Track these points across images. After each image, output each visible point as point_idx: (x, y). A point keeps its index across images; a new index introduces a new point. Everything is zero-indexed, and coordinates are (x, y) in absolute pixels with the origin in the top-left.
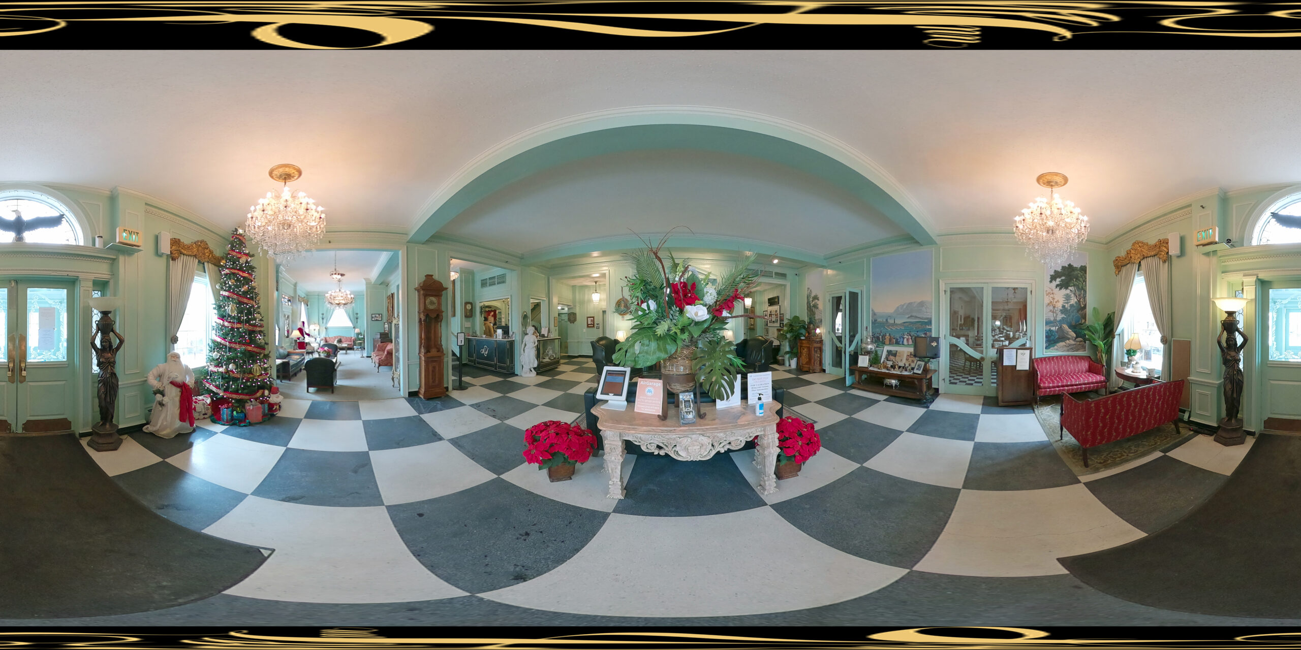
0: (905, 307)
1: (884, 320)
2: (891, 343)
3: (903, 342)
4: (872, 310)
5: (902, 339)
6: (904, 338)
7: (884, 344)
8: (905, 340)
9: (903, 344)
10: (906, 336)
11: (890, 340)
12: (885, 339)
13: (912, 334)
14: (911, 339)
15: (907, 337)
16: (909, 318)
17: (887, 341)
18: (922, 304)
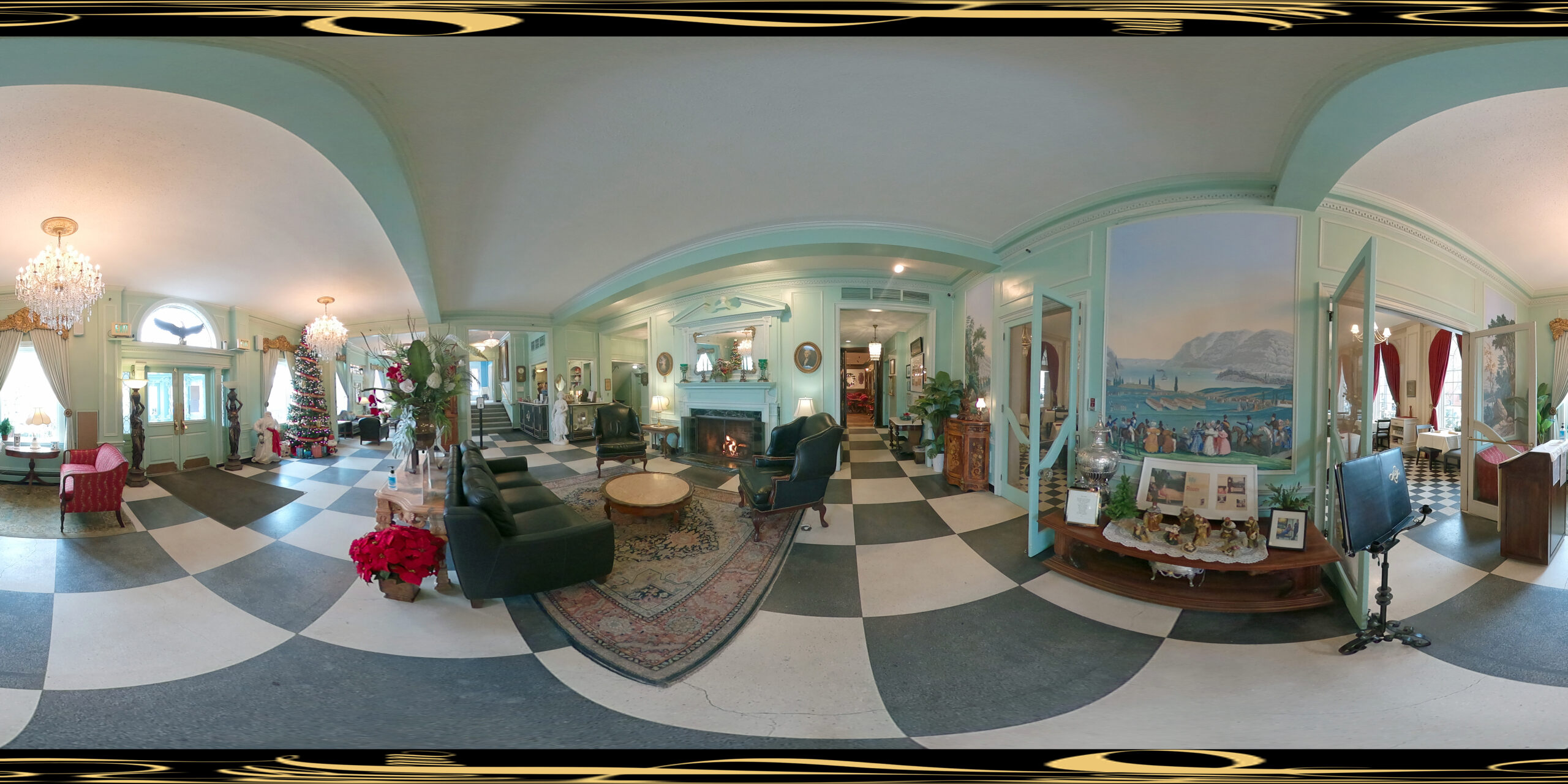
0: (1210, 344)
1: (1145, 382)
2: (1162, 449)
3: (1202, 447)
4: (1110, 354)
5: (1199, 439)
6: (1204, 437)
7: (1144, 450)
8: (1210, 442)
9: (1202, 454)
10: (1211, 431)
11: (1161, 440)
12: (1146, 436)
13: (1232, 423)
14: (1229, 438)
15: (1216, 434)
16: (1221, 376)
17: (1152, 444)
18: (1264, 338)
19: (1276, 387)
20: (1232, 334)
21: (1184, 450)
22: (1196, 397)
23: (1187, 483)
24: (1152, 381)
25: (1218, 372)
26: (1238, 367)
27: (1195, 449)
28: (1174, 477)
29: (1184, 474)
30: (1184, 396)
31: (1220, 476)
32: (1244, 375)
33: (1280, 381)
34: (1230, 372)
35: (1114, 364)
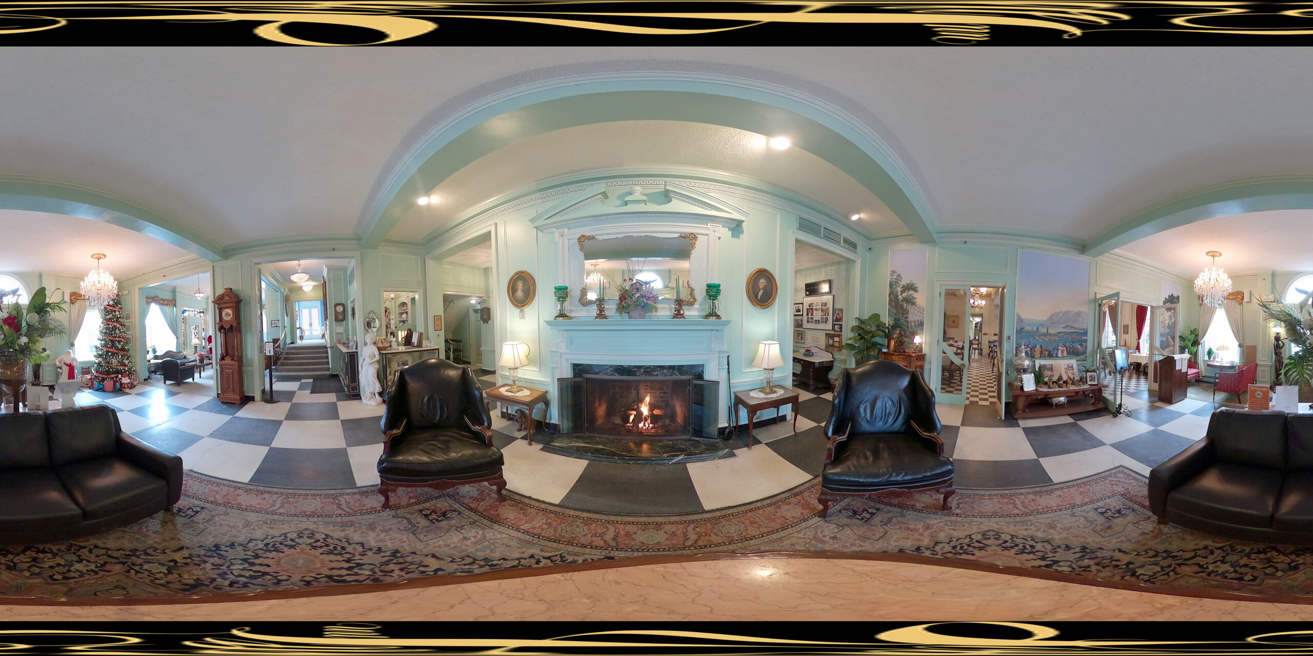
0: (1060, 315)
1: (1035, 329)
2: (1042, 356)
3: (1057, 354)
4: (1018, 316)
5: (1056, 351)
6: (1058, 350)
7: (1034, 357)
8: (1060, 351)
9: (1057, 357)
10: (1060, 348)
11: (1041, 353)
12: (1035, 351)
13: (1068, 345)
14: (1067, 350)
15: (1062, 349)
16: (1064, 327)
17: (1037, 354)
18: (1079, 314)
19: (1082, 331)
20: (1068, 312)
21: (1050, 356)
22: (1055, 335)
23: (1054, 368)
24: (1038, 329)
25: (1063, 326)
26: (1070, 324)
27: (1054, 355)
28: (1048, 366)
29: (1052, 365)
30: (1050, 335)
31: (1064, 364)
32: (1072, 327)
33: (1083, 329)
34: (1067, 326)
35: (1020, 320)
